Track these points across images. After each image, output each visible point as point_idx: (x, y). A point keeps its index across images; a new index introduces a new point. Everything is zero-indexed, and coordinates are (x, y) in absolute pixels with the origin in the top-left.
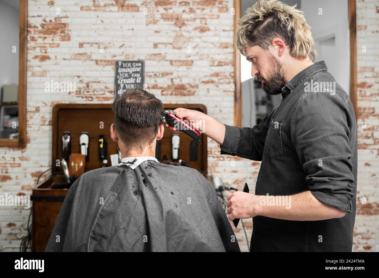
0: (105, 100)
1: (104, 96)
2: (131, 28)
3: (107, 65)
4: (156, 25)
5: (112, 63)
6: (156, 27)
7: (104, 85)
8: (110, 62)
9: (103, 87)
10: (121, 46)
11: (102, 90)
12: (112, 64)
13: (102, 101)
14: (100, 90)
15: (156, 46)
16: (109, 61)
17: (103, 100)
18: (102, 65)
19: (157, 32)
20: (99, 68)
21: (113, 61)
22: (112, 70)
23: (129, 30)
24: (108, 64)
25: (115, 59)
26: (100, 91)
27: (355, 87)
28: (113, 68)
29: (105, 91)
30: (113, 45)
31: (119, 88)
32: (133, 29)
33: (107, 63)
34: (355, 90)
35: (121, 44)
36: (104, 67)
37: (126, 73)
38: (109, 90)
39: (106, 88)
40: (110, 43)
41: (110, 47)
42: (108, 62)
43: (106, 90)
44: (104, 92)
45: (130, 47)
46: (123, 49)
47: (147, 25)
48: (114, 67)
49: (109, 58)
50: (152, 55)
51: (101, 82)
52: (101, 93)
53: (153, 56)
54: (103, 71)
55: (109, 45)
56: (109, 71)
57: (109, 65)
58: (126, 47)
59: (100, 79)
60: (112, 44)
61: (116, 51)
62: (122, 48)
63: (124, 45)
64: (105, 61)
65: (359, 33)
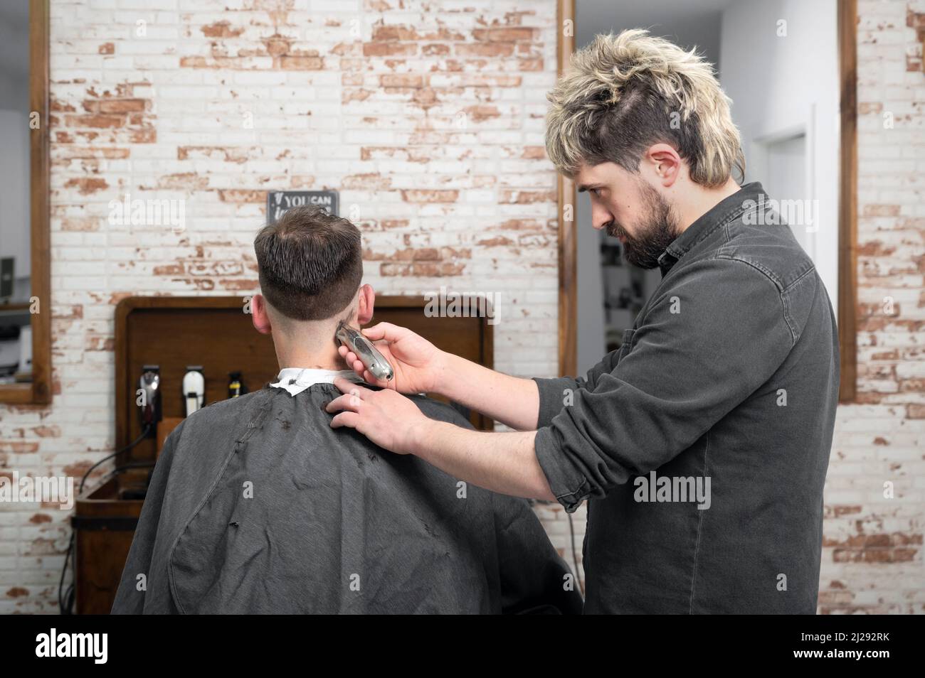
0: (242, 289)
1: (241, 278)
2: (306, 112)
3: (246, 201)
4: (365, 103)
5: (258, 196)
6: (367, 108)
7: (241, 251)
8: (254, 196)
9: (238, 257)
10: (282, 156)
11: (236, 263)
12: (258, 199)
13: (235, 289)
14: (232, 263)
15: (366, 154)
16: (251, 193)
17: (238, 287)
18: (236, 201)
19: (367, 119)
20: (228, 208)
21: (261, 191)
22: (259, 213)
23: (300, 114)
24: (250, 199)
25: (267, 186)
26: (230, 266)
28: (261, 209)
29: (242, 265)
30: (262, 152)
32: (309, 114)
33: (246, 196)
34: (852, 259)
35: (281, 150)
36: (239, 207)
38: (249, 263)
39: (245, 257)
40: (253, 148)
41: (255, 158)
42: (249, 196)
43: (245, 263)
44: (239, 269)
45: (304, 158)
46: (285, 163)
47: (343, 103)
48: (264, 206)
49: (252, 184)
50: (357, 176)
51: (234, 243)
52: (233, 270)
53: (359, 179)
54: (238, 217)
55: (252, 153)
56: (253, 216)
57: (252, 202)
58: (292, 157)
59: (229, 238)
60: (258, 150)
61: (269, 167)
62: (283, 159)
63: (287, 151)
64: (242, 192)
65: (863, 122)
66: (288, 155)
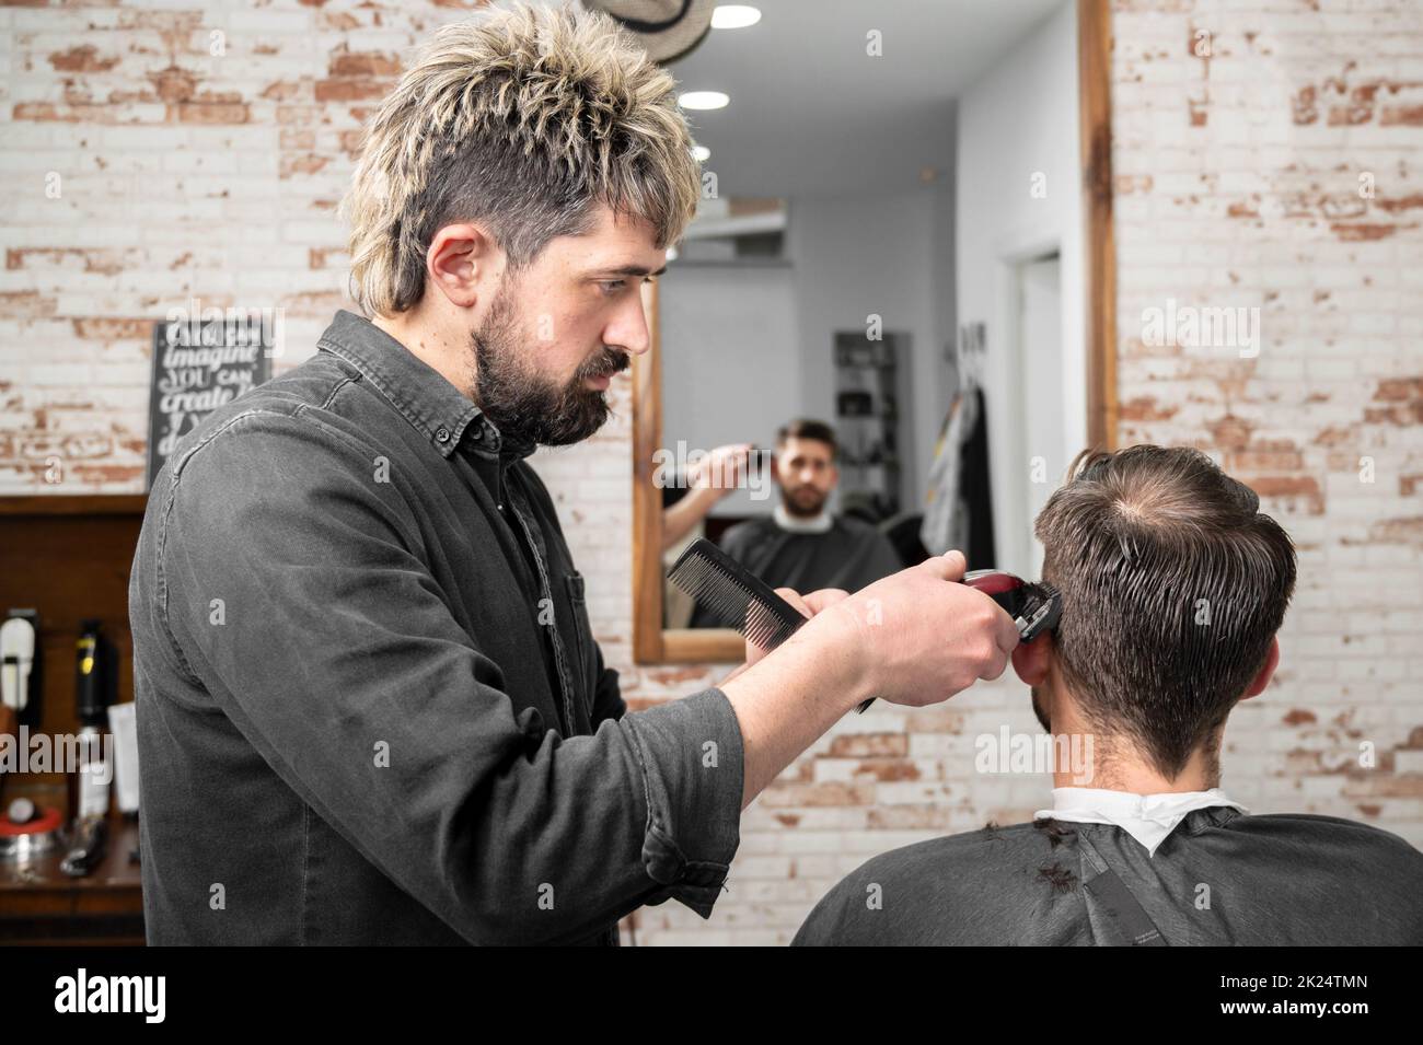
0: (110, 479)
1: (109, 462)
2: (218, 190)
3: (119, 336)
4: (317, 177)
5: (139, 329)
6: (319, 185)
7: (109, 418)
8: (133, 328)
9: (105, 428)
10: (180, 263)
11: (100, 439)
12: (139, 332)
13: (97, 481)
14: (93, 438)
15: (317, 259)
16: (127, 323)
17: (104, 477)
18: (102, 337)
19: (321, 204)
20: (88, 349)
21: (144, 320)
22: (140, 356)
23: (210, 196)
24: (125, 333)
25: (154, 312)
26: (90, 443)
27: (1110, 417)
28: (144, 350)
29: (110, 442)
30: (147, 257)
31: (165, 430)
32: (225, 194)
33: (119, 328)
34: (1109, 427)
35: (178, 254)
36: (107, 346)
37: (195, 368)
38: (126, 438)
39: (116, 429)
40: (132, 250)
41: (135, 266)
42: (124, 327)
43: (116, 439)
44: (104, 447)
45: (216, 265)
46: (185, 275)
47: (283, 176)
48: (148, 344)
49: (128, 309)
50: (302, 295)
51: (97, 404)
52: (96, 449)
53: (307, 300)
54: (106, 362)
55: (129, 258)
56: (130, 361)
57: (130, 337)
58: (196, 266)
59: (91, 395)
60: (139, 255)
61: (158, 281)
62: (181, 268)
63: (188, 256)
64: (113, 322)
65: (1124, 206)
66: (190, 262)
